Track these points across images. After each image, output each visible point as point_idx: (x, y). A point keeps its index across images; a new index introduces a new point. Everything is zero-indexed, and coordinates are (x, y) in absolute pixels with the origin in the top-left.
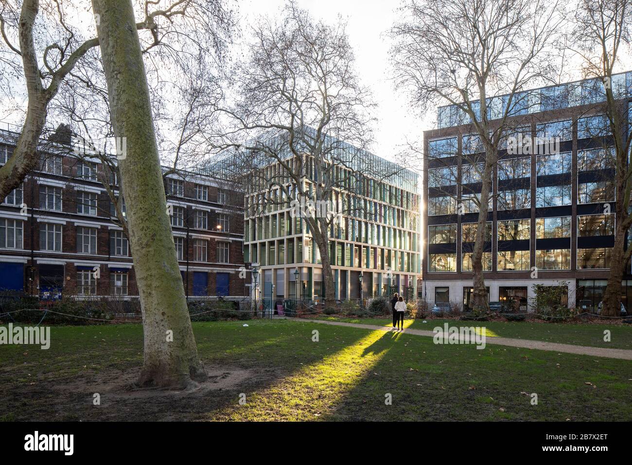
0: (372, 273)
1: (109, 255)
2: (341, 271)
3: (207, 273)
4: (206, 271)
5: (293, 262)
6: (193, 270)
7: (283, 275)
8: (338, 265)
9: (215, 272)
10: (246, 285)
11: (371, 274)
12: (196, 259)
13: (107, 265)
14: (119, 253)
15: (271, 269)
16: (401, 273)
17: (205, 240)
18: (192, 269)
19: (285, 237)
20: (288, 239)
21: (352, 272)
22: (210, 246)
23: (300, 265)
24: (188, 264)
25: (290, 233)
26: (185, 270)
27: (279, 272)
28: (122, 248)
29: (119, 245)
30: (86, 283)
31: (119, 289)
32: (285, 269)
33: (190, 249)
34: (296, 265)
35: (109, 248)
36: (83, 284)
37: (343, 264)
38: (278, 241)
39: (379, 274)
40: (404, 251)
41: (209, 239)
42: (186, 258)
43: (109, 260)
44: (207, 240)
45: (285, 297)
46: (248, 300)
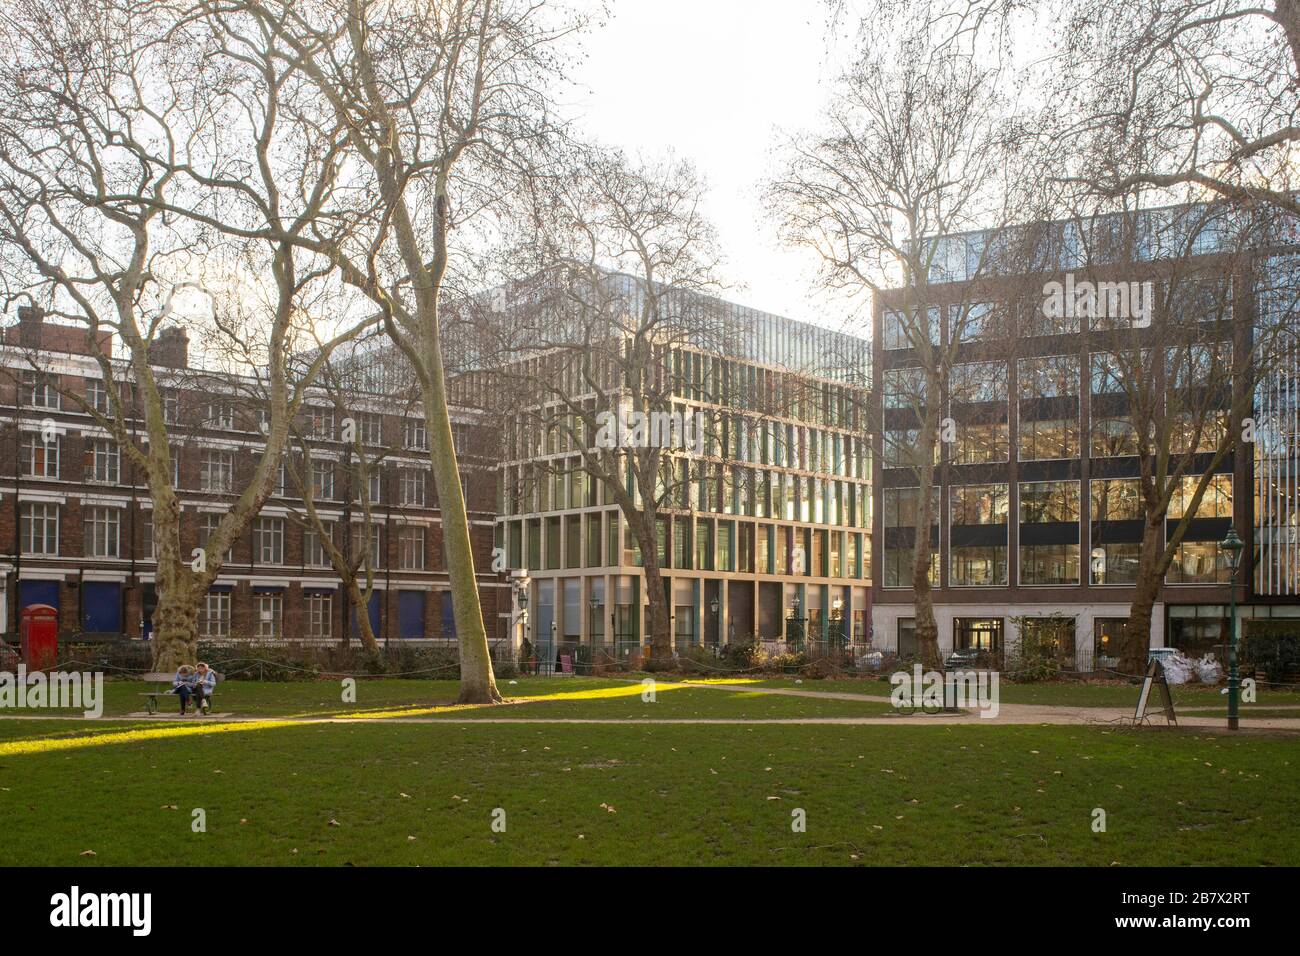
0: (781, 584)
1: (252, 563)
2: (706, 580)
3: (423, 592)
4: (423, 588)
5: (599, 565)
6: (397, 587)
7: (578, 591)
8: (698, 568)
9: (439, 589)
10: (501, 615)
11: (778, 586)
12: (403, 566)
13: (248, 582)
14: (267, 558)
15: (552, 579)
16: (853, 583)
17: (419, 528)
18: (397, 584)
19: (583, 510)
20: (587, 514)
21: (731, 582)
22: (430, 538)
23: (614, 570)
24: (388, 576)
25: (592, 501)
26: (384, 588)
27: (570, 585)
28: (272, 549)
29: (267, 543)
30: (214, 615)
31: (266, 626)
32: (583, 579)
33: (392, 546)
34: (604, 570)
35: (252, 551)
36: (209, 617)
37: (710, 566)
38: (567, 517)
39: (799, 587)
40: (863, 531)
41: (428, 525)
42: (385, 563)
43: (251, 572)
44: (425, 528)
45: (582, 639)
46: (504, 645)
